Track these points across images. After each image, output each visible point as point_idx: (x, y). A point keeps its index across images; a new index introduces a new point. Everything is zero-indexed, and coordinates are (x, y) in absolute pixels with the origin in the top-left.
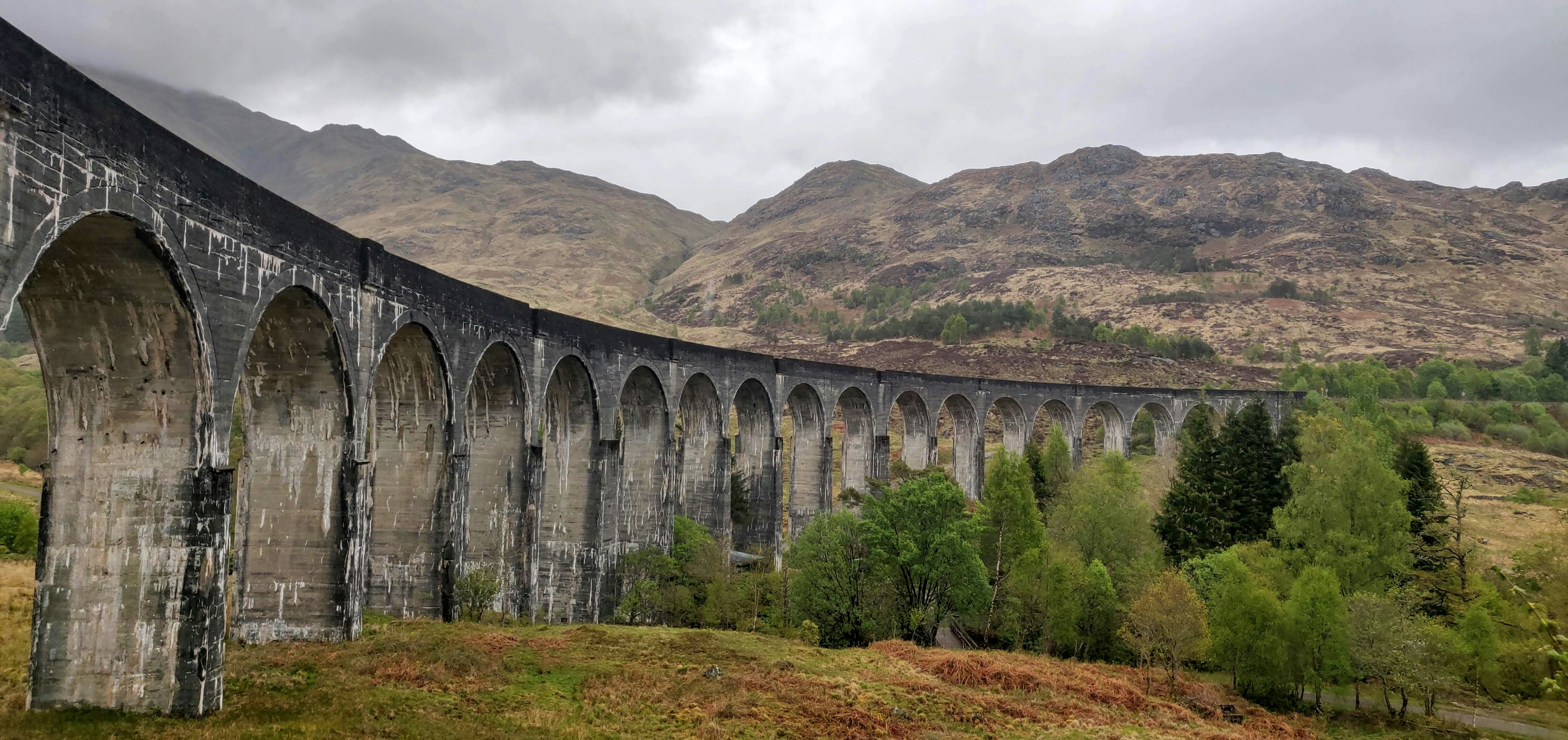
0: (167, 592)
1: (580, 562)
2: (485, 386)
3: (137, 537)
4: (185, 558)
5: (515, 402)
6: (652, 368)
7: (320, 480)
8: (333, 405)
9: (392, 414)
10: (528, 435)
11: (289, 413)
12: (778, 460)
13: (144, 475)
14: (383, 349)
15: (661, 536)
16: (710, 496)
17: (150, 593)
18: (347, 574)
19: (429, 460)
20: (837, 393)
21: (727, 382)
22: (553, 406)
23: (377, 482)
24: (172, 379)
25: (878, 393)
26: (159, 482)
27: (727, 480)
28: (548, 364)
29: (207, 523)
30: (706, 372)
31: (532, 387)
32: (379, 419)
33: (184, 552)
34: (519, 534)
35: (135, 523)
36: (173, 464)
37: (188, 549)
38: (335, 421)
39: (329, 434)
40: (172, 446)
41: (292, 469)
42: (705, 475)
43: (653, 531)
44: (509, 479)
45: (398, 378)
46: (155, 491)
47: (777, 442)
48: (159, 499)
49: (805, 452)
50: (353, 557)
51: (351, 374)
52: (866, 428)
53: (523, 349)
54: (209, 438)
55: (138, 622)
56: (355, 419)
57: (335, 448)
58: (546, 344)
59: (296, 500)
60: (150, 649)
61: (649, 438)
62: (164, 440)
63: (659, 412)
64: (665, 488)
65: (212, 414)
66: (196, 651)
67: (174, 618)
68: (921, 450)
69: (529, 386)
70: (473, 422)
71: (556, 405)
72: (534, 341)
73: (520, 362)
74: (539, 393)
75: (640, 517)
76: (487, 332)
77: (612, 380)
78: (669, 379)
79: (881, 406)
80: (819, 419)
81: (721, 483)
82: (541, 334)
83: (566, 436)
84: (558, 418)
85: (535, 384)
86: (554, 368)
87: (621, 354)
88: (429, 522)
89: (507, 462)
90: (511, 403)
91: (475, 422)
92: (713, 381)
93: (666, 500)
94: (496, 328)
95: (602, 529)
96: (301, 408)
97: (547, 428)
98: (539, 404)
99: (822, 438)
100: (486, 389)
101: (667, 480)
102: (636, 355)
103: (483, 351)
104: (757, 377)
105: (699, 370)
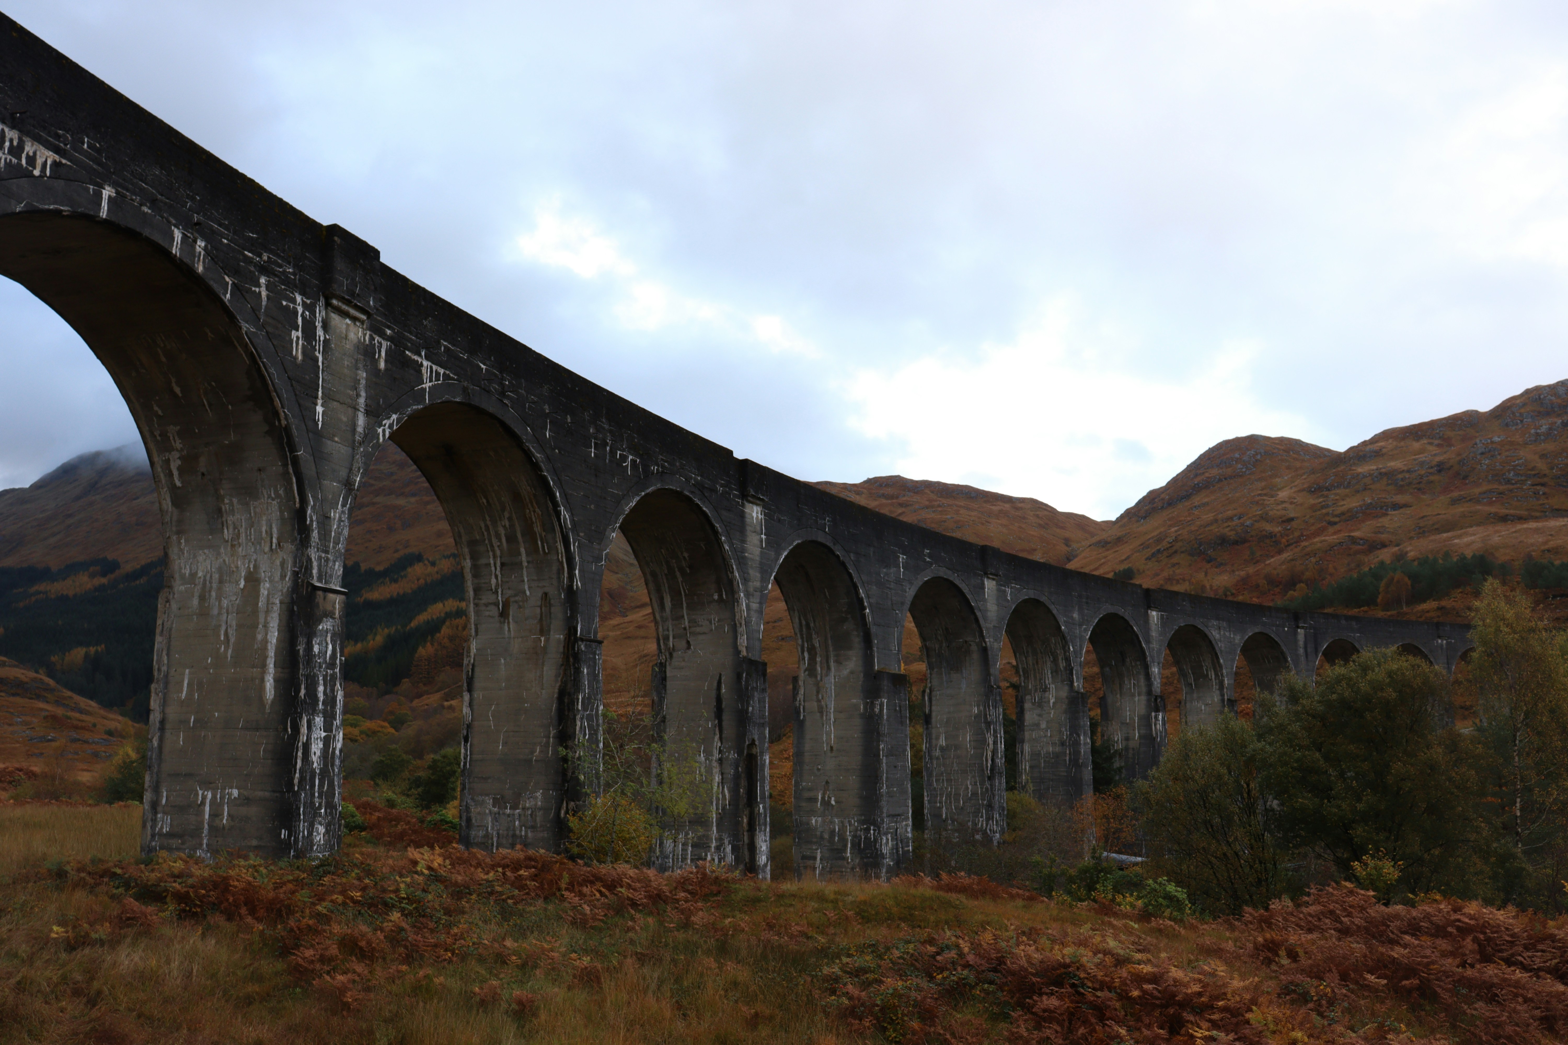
1: (856, 845)
2: (678, 574)
5: (720, 595)
6: (957, 582)
7: (262, 620)
8: (276, 492)
9: (493, 581)
10: (743, 641)
11: (220, 511)
12: (1160, 726)
15: (988, 820)
16: (1062, 772)
18: (297, 777)
19: (545, 647)
20: (1238, 639)
21: (1076, 615)
22: (808, 625)
23: (478, 684)
25: (1296, 641)
27: (1085, 750)
28: (774, 545)
30: (1043, 599)
31: (745, 571)
32: (477, 590)
34: (735, 791)
38: (282, 518)
39: (274, 540)
41: (225, 603)
42: (1054, 744)
43: (977, 813)
45: (494, 523)
47: (1153, 704)
53: (724, 513)
56: (309, 513)
57: (283, 564)
58: (768, 516)
59: (230, 652)
61: (964, 686)
63: (974, 648)
64: (990, 754)
69: (737, 569)
70: (668, 630)
71: (812, 625)
72: (743, 505)
73: (720, 530)
74: (758, 584)
75: (957, 795)
76: (646, 468)
77: (890, 589)
78: (985, 600)
79: (1303, 659)
80: (1216, 675)
81: (1077, 753)
82: (756, 500)
83: (829, 668)
84: (817, 645)
85: (751, 572)
86: (785, 553)
87: (903, 554)
88: (548, 742)
89: (715, 684)
90: (716, 597)
91: (670, 629)
92: (1055, 612)
93: (992, 770)
94: (663, 467)
95: (884, 798)
96: (235, 501)
97: (804, 659)
98: (758, 600)
99: (1223, 700)
100: (680, 579)
101: (991, 742)
102: (928, 559)
103: (638, 495)
104: (1121, 611)
105: (1030, 594)
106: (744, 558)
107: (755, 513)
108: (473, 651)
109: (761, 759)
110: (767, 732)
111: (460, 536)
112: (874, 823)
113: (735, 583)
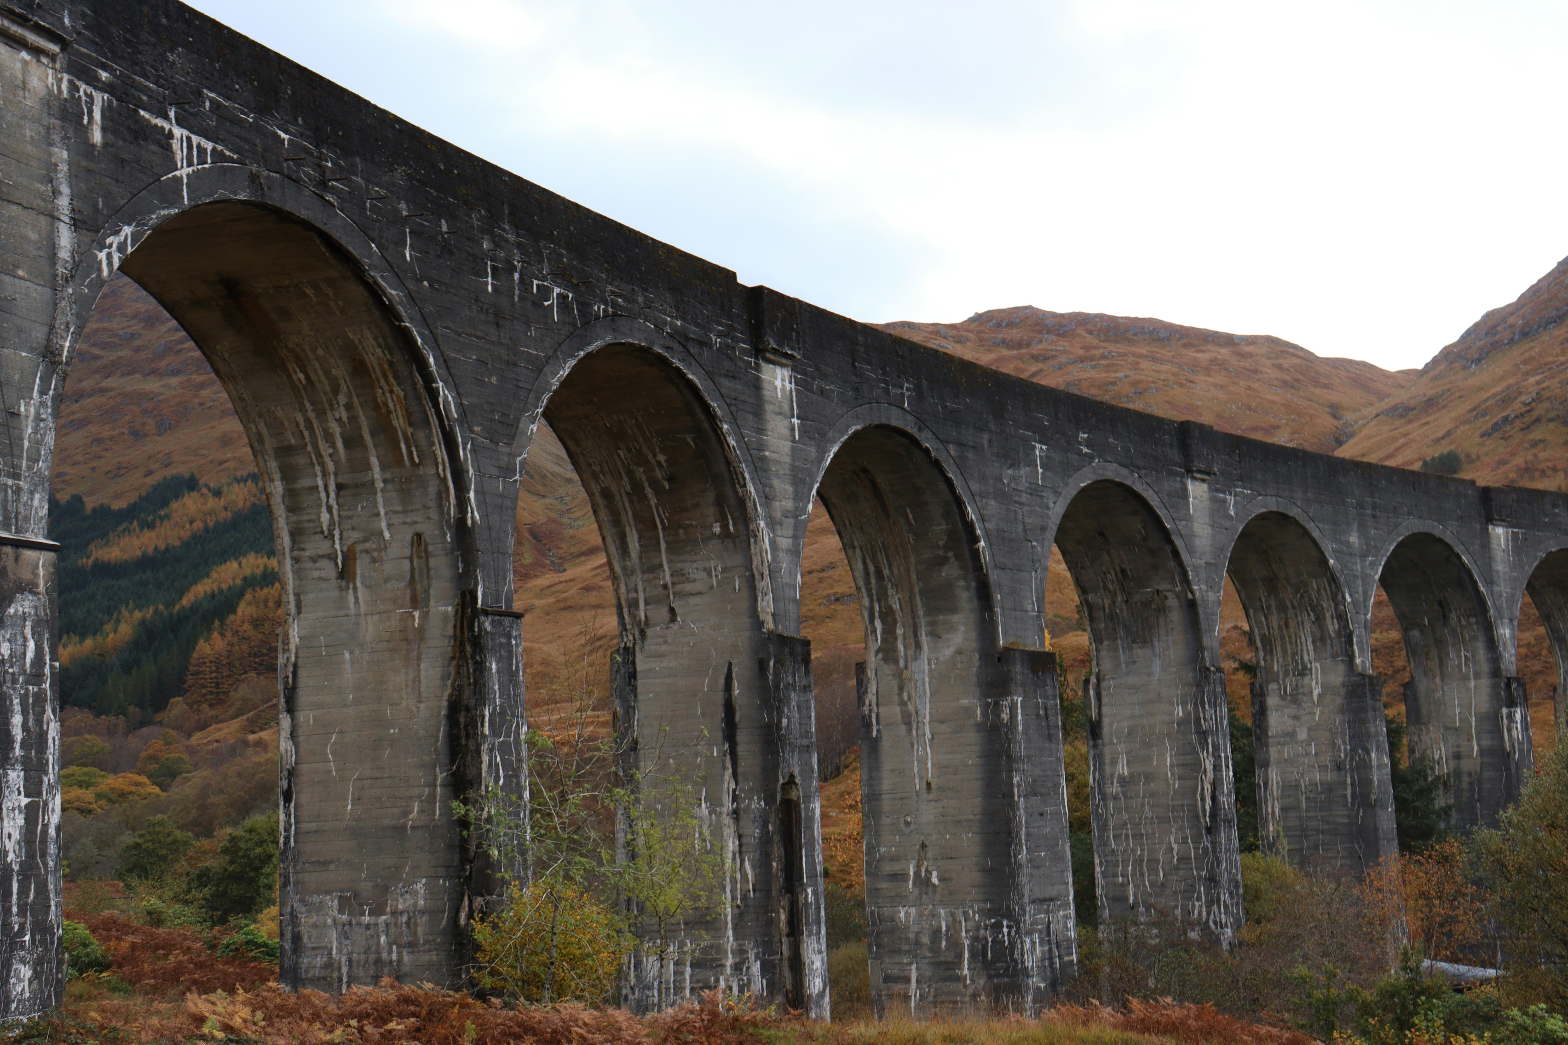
1: (978, 954)
2: (649, 492)
5: (725, 527)
6: (1139, 488)
9: (325, 517)
10: (766, 605)
12: (1517, 732)
15: (1210, 904)
16: (1340, 816)
19: (421, 630)
21: (1354, 539)
22: (879, 573)
23: (304, 698)
28: (813, 436)
30: (1294, 512)
31: (765, 482)
32: (296, 534)
34: (763, 866)
42: (1323, 768)
43: (1189, 892)
45: (321, 414)
47: (1510, 690)
53: (725, 382)
58: (803, 384)
61: (1157, 669)
63: (1172, 602)
64: (1208, 787)
69: (752, 479)
70: (636, 591)
71: (886, 572)
72: (758, 368)
73: (719, 412)
74: (789, 504)
75: (1153, 862)
76: (584, 307)
77: (1021, 504)
78: (1188, 518)
81: (1365, 782)
82: (780, 358)
83: (918, 646)
84: (896, 607)
85: (776, 483)
86: (835, 449)
87: (1041, 442)
88: (433, 795)
89: (722, 681)
90: (717, 529)
91: (640, 588)
92: (1316, 534)
93: (1214, 815)
94: (614, 305)
95: (1025, 871)
97: (874, 631)
98: (790, 533)
100: (653, 502)
101: (1209, 767)
102: (1085, 450)
103: (573, 356)
104: (1437, 530)
105: (1270, 503)
106: (763, 459)
107: (779, 380)
108: (294, 640)
109: (807, 808)
110: (815, 760)
111: (261, 440)
112: (1009, 914)
113: (749, 505)
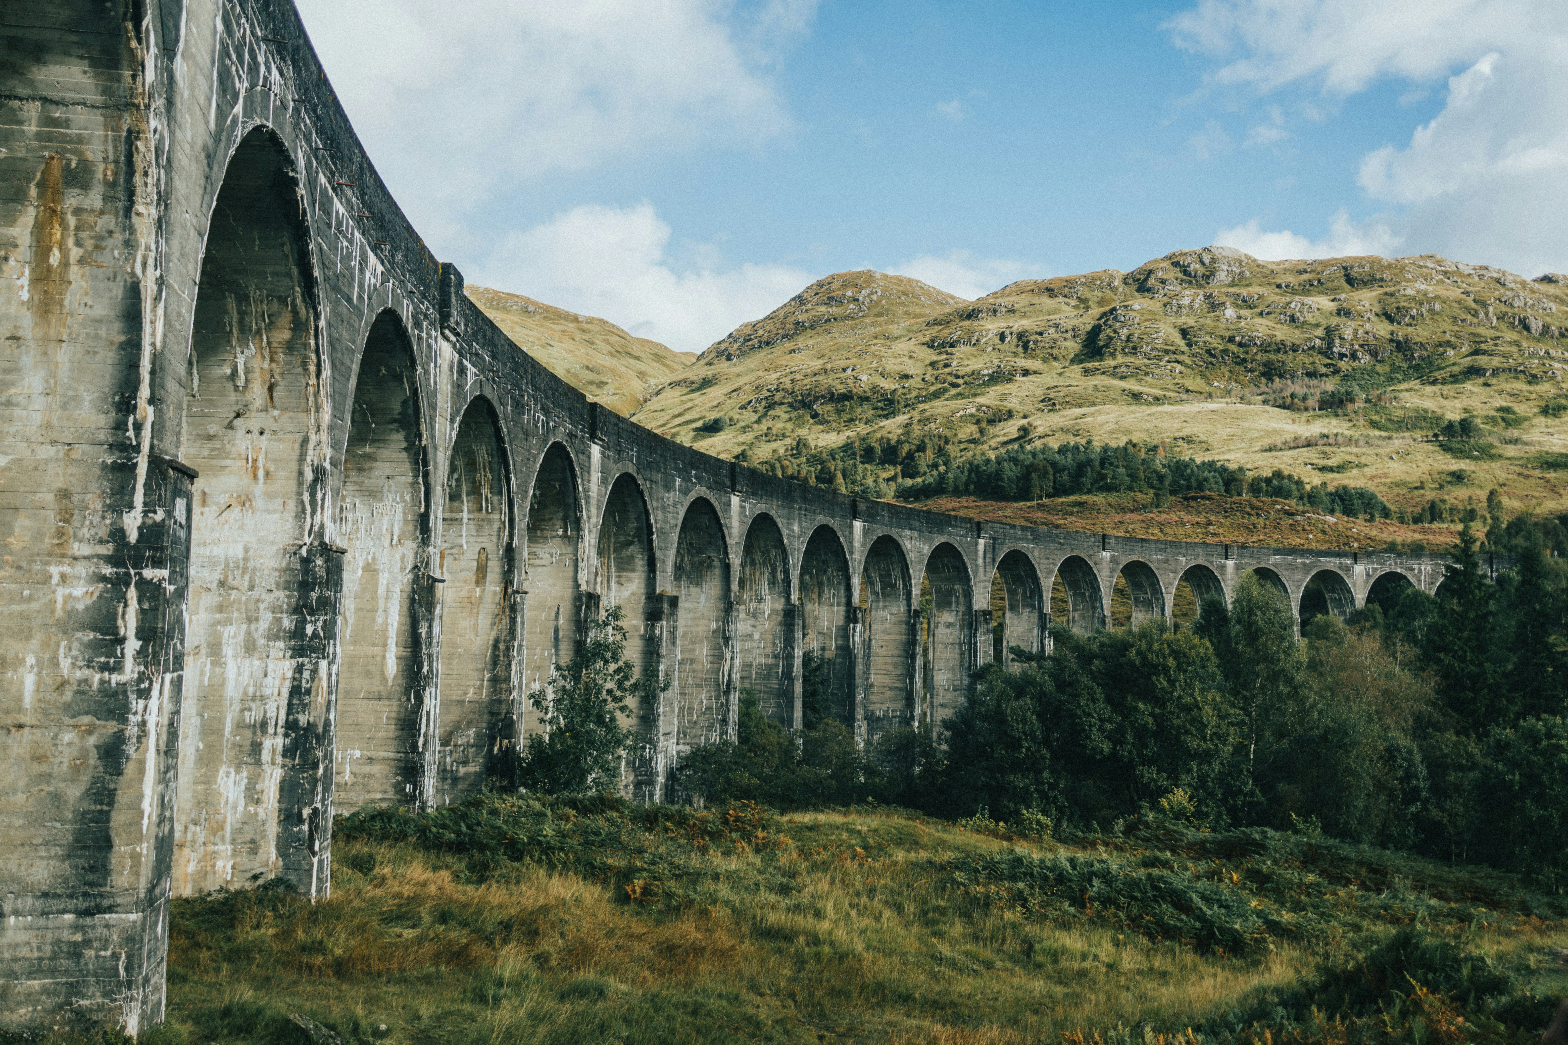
0: (264, 725)
1: (630, 763)
3: (220, 644)
4: (289, 674)
5: (566, 531)
6: (712, 501)
7: (381, 604)
8: (402, 497)
10: (583, 577)
13: (230, 553)
14: (456, 425)
15: (721, 734)
16: (774, 684)
17: (240, 726)
18: (421, 740)
19: (481, 597)
20: (927, 550)
21: (796, 528)
24: (276, 413)
25: (976, 551)
26: (251, 565)
27: (798, 662)
28: (604, 481)
29: (320, 624)
30: (772, 513)
31: (588, 511)
33: (288, 666)
35: (219, 623)
36: (271, 538)
37: (294, 662)
38: (405, 520)
39: (396, 538)
40: (269, 512)
42: (767, 656)
43: (710, 727)
44: (556, 639)
46: (247, 577)
47: (852, 615)
48: (251, 588)
49: (884, 632)
50: (428, 713)
51: (430, 450)
52: (962, 600)
53: (581, 456)
54: (323, 500)
55: (223, 770)
56: (432, 517)
57: (403, 558)
58: (603, 453)
59: (349, 631)
60: (241, 808)
61: (702, 600)
62: (259, 503)
63: (716, 563)
64: (727, 668)
65: (327, 465)
66: (306, 812)
67: (273, 763)
68: (1031, 630)
69: (584, 507)
72: (590, 447)
73: (578, 473)
74: (595, 520)
75: (691, 709)
76: (547, 424)
77: (670, 512)
78: (730, 518)
79: (981, 570)
80: (905, 585)
81: (789, 666)
82: (599, 441)
83: (609, 588)
85: (591, 508)
86: (609, 490)
87: (679, 478)
88: (482, 685)
89: (553, 615)
90: (560, 532)
92: (780, 525)
93: (728, 685)
94: (555, 422)
95: (660, 718)
96: (357, 501)
99: (909, 611)
101: (728, 658)
102: (694, 481)
103: (543, 452)
104: (831, 523)
105: (762, 507)
106: (589, 496)
107: (596, 450)
112: (650, 742)
113: (581, 521)
